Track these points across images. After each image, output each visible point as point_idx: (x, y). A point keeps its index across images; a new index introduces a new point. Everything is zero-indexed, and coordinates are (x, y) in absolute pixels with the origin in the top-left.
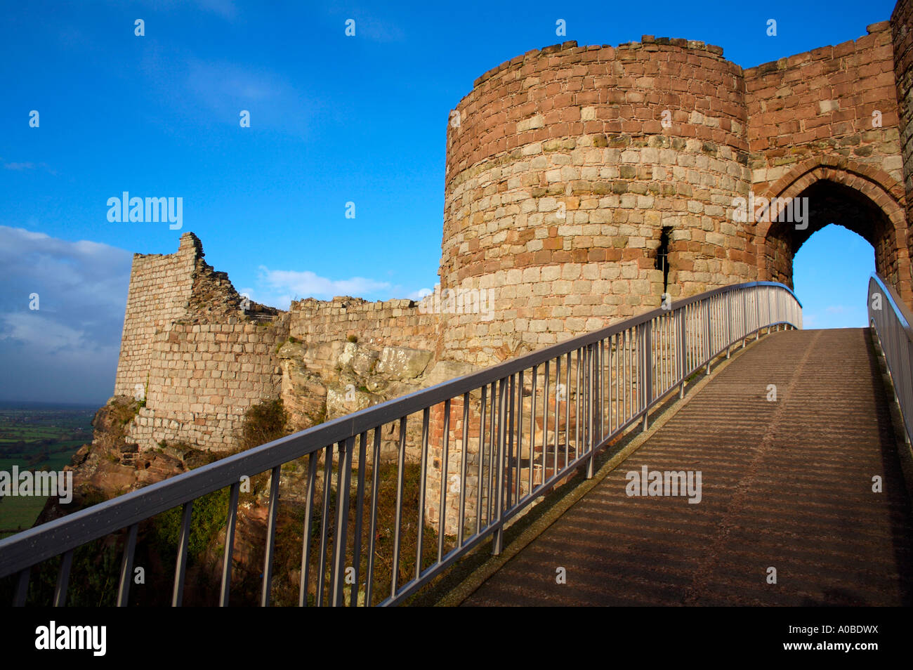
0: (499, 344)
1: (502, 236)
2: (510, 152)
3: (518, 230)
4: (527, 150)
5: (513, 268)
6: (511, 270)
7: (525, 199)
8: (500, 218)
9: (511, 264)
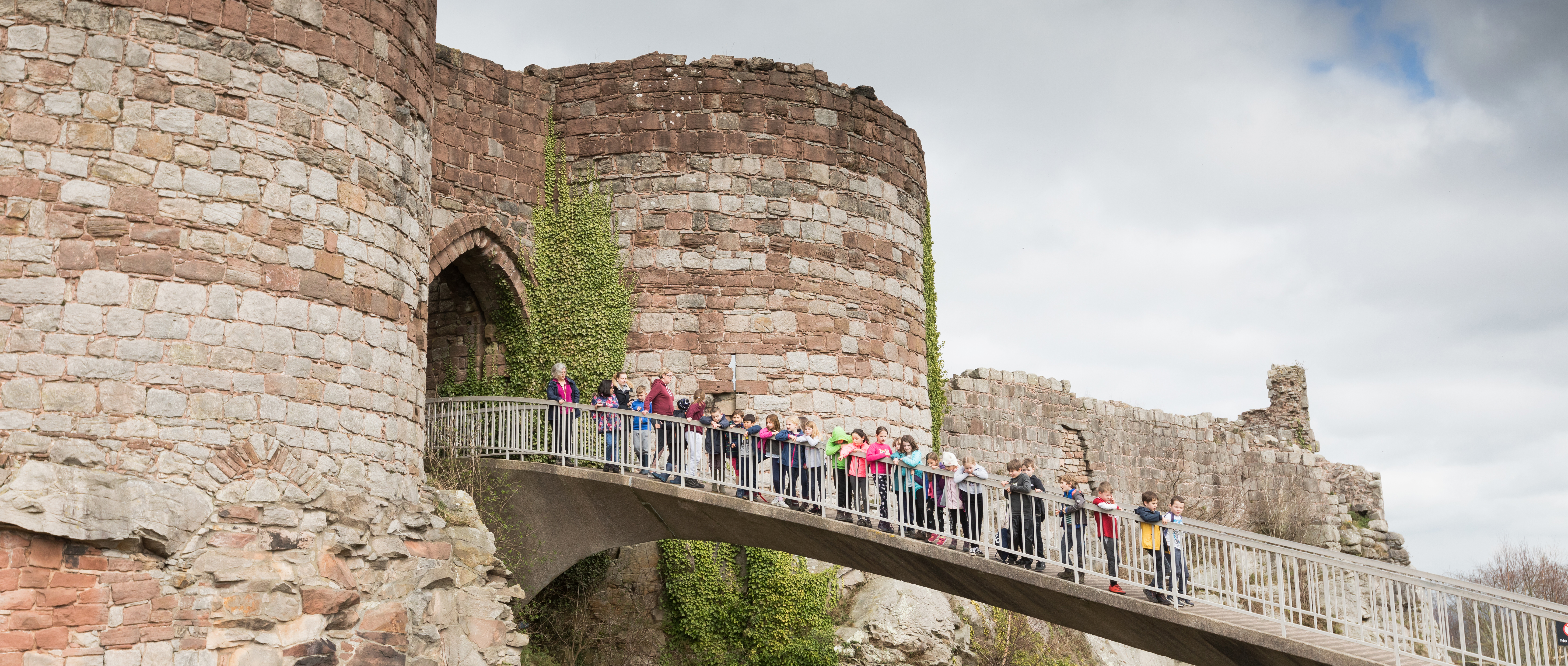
0: (223, 439)
1: (232, 213)
2: (253, 43)
3: (270, 213)
4: (293, 58)
5: (257, 288)
6: (254, 291)
7: (287, 158)
8: (225, 172)
9: (255, 278)
